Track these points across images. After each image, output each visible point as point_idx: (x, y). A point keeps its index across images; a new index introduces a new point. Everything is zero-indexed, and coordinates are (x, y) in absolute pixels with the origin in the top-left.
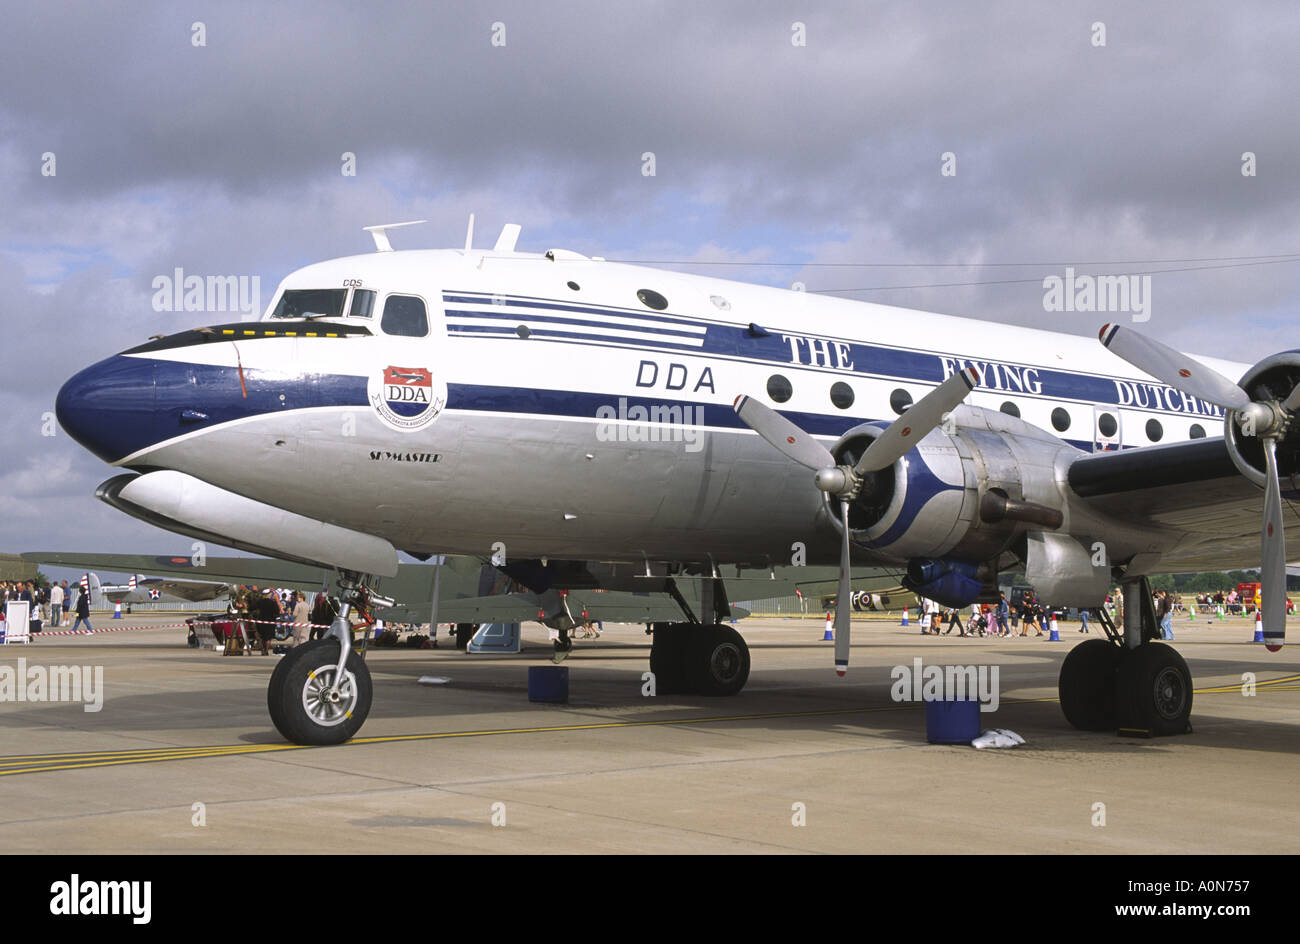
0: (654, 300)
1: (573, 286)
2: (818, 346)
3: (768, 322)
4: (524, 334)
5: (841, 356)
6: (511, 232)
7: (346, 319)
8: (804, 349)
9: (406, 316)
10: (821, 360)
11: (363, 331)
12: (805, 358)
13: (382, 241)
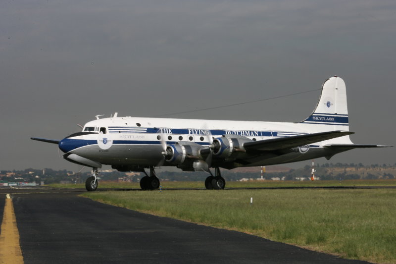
0: (139, 125)
1: (126, 124)
2: (166, 130)
3: (157, 127)
4: (120, 132)
5: (170, 131)
6: (116, 114)
7: (95, 132)
8: (163, 131)
9: (103, 130)
10: (166, 132)
11: (97, 133)
12: (164, 132)
13: (98, 118)
